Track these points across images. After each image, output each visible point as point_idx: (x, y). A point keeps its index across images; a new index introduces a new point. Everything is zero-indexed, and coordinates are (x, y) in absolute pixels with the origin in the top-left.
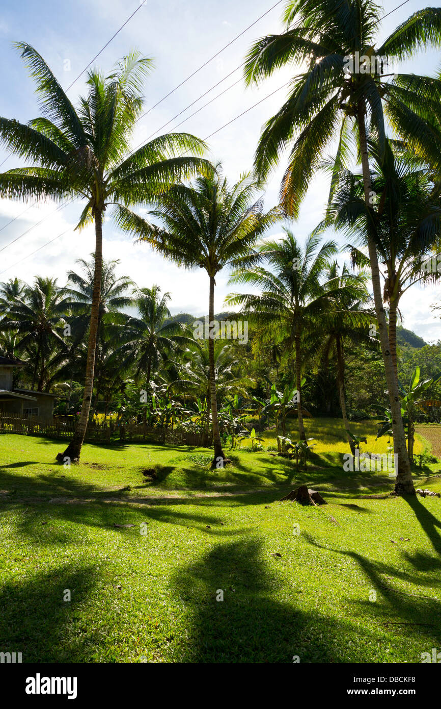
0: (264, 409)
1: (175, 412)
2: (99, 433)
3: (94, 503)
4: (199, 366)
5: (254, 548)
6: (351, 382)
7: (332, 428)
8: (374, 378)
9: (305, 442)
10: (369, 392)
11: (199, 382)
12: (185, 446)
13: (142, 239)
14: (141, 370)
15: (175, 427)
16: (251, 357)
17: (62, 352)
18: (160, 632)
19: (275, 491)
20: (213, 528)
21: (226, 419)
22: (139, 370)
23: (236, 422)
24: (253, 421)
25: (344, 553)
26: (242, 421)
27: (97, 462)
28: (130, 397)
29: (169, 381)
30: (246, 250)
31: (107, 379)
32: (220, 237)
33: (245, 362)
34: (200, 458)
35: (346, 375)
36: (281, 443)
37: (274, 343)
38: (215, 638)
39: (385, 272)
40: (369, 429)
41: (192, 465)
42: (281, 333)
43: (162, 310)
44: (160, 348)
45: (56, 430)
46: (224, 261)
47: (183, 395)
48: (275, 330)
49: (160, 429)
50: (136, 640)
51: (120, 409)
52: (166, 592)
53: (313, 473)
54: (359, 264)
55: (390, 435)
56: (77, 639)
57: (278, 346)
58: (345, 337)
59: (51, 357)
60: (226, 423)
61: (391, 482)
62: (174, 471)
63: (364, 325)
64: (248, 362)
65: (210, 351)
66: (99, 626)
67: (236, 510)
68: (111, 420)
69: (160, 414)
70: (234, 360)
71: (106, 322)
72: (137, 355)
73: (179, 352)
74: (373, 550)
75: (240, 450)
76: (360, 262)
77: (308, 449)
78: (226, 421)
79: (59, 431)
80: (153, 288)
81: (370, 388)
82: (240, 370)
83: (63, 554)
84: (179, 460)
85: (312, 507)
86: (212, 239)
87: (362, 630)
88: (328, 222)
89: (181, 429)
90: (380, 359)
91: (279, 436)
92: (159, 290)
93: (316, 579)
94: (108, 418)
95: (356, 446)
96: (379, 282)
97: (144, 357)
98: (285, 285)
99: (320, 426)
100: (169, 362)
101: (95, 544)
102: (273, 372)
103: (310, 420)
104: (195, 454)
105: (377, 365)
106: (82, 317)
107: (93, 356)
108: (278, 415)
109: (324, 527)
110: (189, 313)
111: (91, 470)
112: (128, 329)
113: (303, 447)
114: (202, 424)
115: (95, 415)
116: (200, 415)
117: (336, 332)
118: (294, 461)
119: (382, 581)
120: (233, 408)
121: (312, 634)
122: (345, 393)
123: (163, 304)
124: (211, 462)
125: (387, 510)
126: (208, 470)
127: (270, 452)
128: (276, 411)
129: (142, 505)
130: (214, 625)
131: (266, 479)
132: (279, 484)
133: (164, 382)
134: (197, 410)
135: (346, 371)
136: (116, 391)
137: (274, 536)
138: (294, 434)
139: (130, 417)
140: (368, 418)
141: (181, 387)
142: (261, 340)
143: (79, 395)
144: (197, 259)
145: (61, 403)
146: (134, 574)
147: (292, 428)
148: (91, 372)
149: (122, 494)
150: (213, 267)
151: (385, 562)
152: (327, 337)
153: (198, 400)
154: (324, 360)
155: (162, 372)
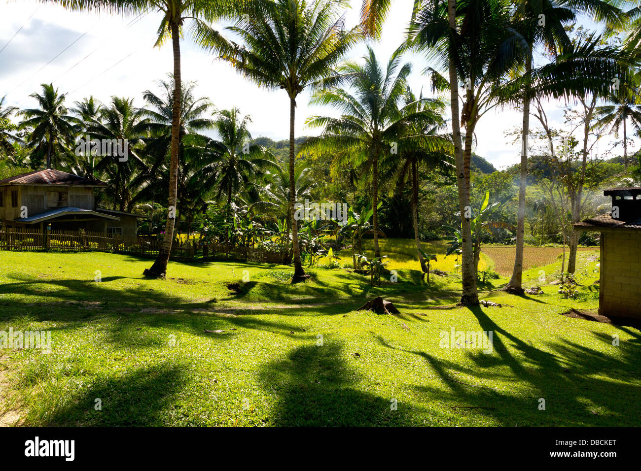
0: (341, 230)
1: (256, 232)
2: (183, 251)
3: (182, 312)
4: (280, 188)
5: (335, 349)
6: (423, 206)
7: (404, 247)
8: (446, 202)
9: (380, 260)
10: (440, 214)
11: (279, 203)
12: (266, 264)
13: (221, 57)
14: (223, 191)
15: (256, 246)
16: (329, 180)
17: (142, 173)
18: (256, 415)
19: (352, 303)
20: (296, 333)
21: (305, 239)
22: (220, 191)
23: (315, 241)
24: (330, 241)
25: (416, 353)
26: (320, 241)
27: (183, 278)
28: (212, 218)
29: (250, 202)
30: (326, 72)
31: (189, 200)
32: (301, 57)
33: (324, 185)
34: (281, 274)
35: (419, 199)
36: (357, 261)
37: (351, 166)
38: (306, 419)
39: (464, 97)
40: (438, 249)
41: (274, 281)
42: (360, 157)
43: (242, 132)
44: (240, 170)
45: (141, 248)
46: (305, 82)
47: (263, 216)
48: (354, 153)
49: (241, 248)
50: (234, 422)
51: (203, 229)
52: (258, 384)
53: (386, 287)
54: (439, 88)
55: (459, 253)
56: (181, 423)
57: (356, 170)
58: (420, 161)
59: (132, 179)
60: (305, 243)
61: (457, 295)
62: (256, 286)
63: (440, 149)
64: (327, 185)
65: (290, 173)
66: (199, 412)
67: (316, 319)
68: (194, 240)
69: (242, 233)
70: (313, 182)
71: (186, 144)
72: (218, 177)
73: (259, 174)
74: (441, 351)
75: (318, 267)
76: (440, 85)
77: (382, 266)
78: (305, 241)
79: (144, 249)
80: (233, 110)
81: (441, 211)
82: (318, 193)
83: (159, 354)
84: (261, 276)
85: (387, 315)
86: (293, 58)
87: (434, 412)
88: (409, 44)
89: (261, 248)
90: (452, 184)
91: (355, 254)
92: (239, 112)
93: (392, 374)
94: (191, 237)
95: (426, 263)
96: (458, 106)
97: (225, 179)
98: (364, 108)
99: (394, 246)
100: (250, 184)
101: (188, 346)
102: (350, 195)
103: (384, 240)
104: (276, 271)
105: (449, 189)
106: (161, 138)
107: (175, 176)
108: (355, 235)
109: (396, 333)
110: (268, 137)
111: (178, 285)
112: (209, 151)
113: (378, 265)
114: (282, 243)
115: (178, 235)
116: (280, 235)
117: (413, 156)
118: (369, 277)
119: (449, 375)
120: (311, 228)
121: (392, 415)
122: (418, 215)
123: (243, 127)
124: (291, 278)
125: (453, 318)
126: (288, 285)
127: (346, 269)
128: (353, 231)
129: (228, 315)
130: (305, 409)
131: (343, 292)
132: (355, 297)
133: (244, 204)
134: (277, 231)
135: (420, 194)
136: (198, 213)
137: (353, 339)
138: (369, 253)
139: (213, 237)
140: (437, 239)
141: (263, 208)
142: (340, 163)
143: (161, 216)
144: (278, 80)
145: (143, 223)
146: (228, 370)
147: (366, 248)
148: (174, 191)
149: (208, 305)
150: (293, 89)
151: (452, 360)
152: (404, 161)
153: (279, 221)
154: (400, 184)
155: (243, 194)
